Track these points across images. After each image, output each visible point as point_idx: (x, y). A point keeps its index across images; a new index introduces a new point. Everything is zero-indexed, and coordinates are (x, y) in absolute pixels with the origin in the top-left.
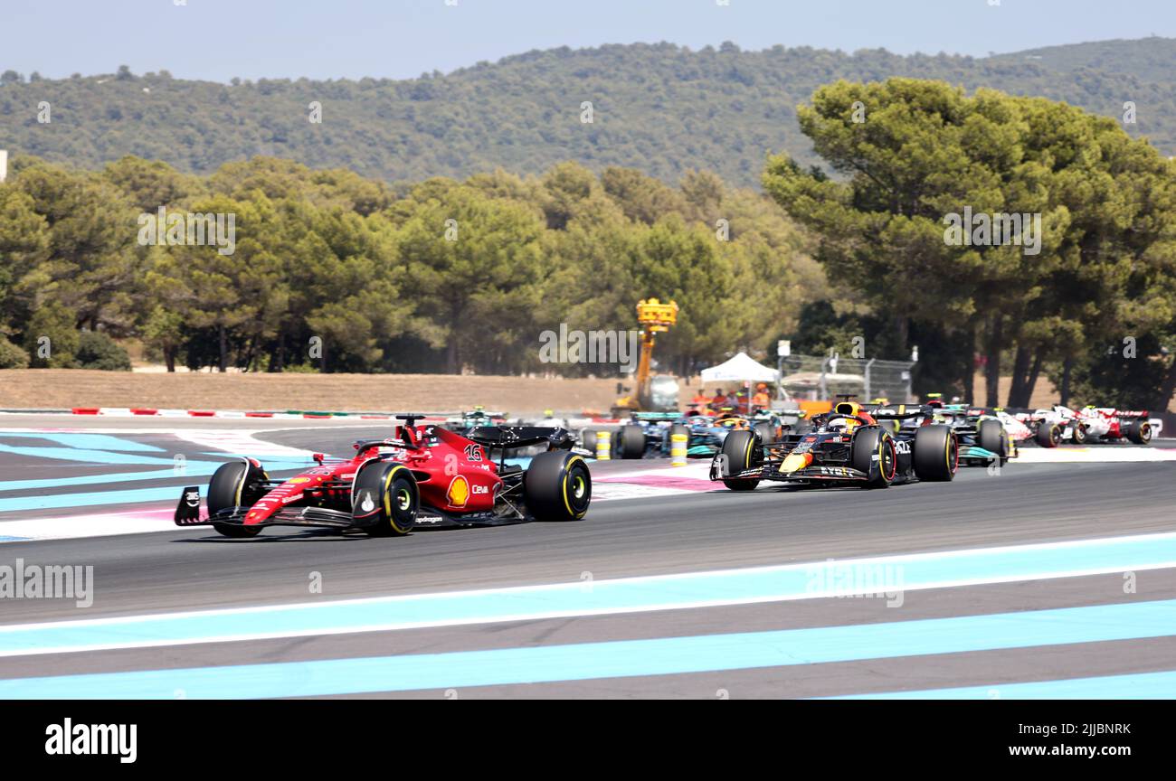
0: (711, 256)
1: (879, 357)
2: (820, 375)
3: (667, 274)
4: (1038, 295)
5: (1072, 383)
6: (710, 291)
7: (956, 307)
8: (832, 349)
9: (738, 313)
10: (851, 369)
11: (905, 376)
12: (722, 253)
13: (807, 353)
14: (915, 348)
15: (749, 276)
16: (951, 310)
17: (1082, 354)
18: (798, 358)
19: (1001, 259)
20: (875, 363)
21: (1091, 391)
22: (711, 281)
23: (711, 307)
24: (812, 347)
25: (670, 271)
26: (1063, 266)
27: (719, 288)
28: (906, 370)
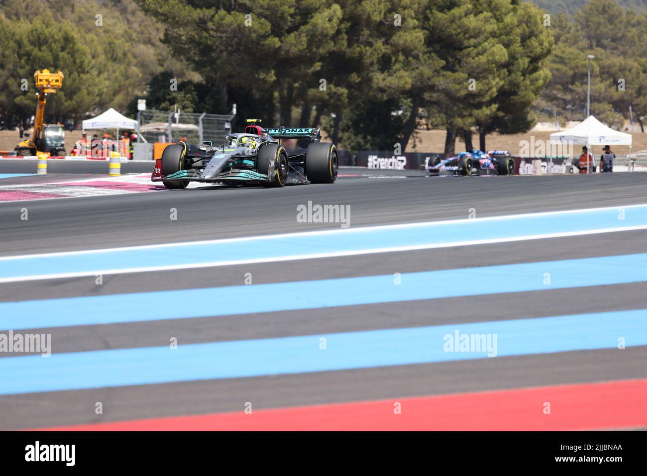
0: (74, 43)
1: (208, 112)
2: (167, 124)
3: (43, 56)
4: (319, 68)
5: (340, 131)
6: (74, 68)
7: (262, 76)
8: (176, 106)
9: (96, 85)
10: (188, 120)
11: (227, 126)
12: (83, 42)
13: (157, 109)
14: (235, 106)
15: (102, 58)
16: (259, 79)
17: (346, 112)
18: (151, 112)
19: (293, 42)
20: (206, 116)
21: (353, 137)
22: (75, 62)
23: (74, 80)
24: (161, 104)
25: (45, 55)
26: (334, 49)
27: (81, 67)
28: (227, 121)
